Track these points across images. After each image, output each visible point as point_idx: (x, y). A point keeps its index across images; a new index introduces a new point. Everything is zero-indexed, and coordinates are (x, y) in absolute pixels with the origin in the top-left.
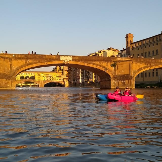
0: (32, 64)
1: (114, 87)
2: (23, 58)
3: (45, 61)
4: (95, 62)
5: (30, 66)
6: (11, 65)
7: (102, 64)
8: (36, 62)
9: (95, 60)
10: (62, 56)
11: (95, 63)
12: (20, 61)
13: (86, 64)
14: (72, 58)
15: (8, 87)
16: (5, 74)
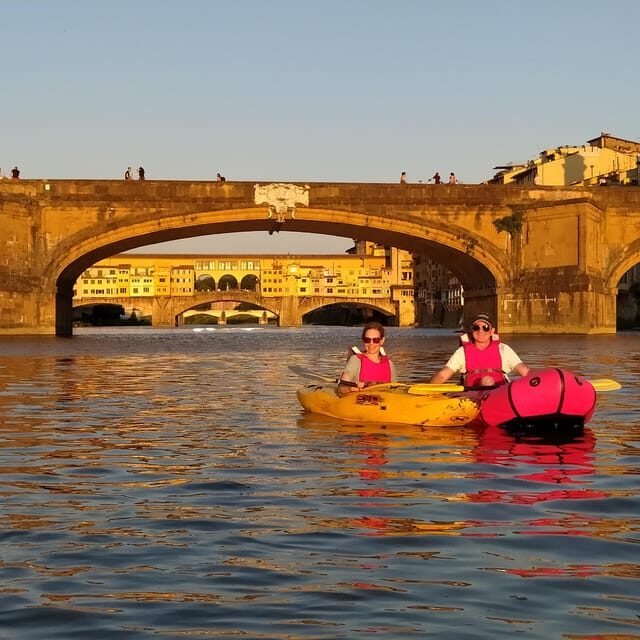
0: (126, 222)
1: (511, 325)
2: (86, 198)
3: (188, 208)
4: (417, 210)
5: (117, 231)
6: (35, 229)
7: (455, 219)
8: (144, 216)
9: (420, 202)
10: (263, 184)
11: (417, 214)
12: (75, 212)
13: (375, 218)
14: (307, 192)
15: (20, 325)
16: (8, 267)
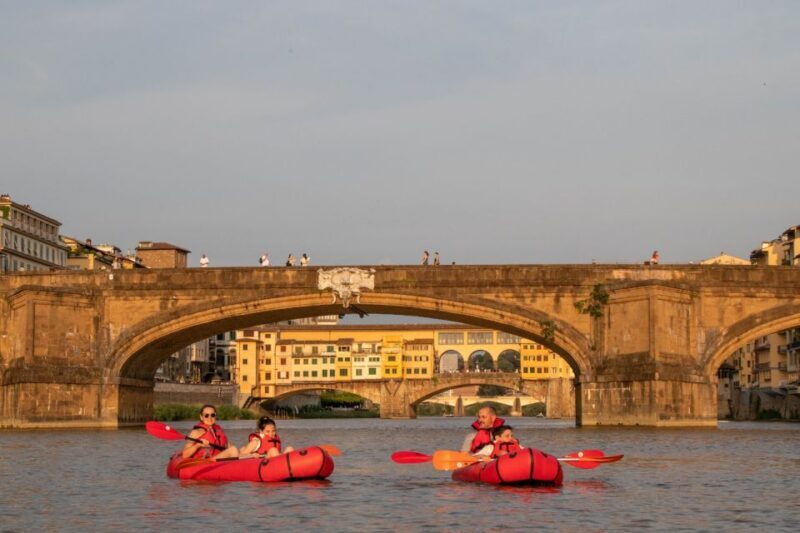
0: (188, 310)
2: (149, 288)
3: (250, 295)
4: (488, 292)
5: (180, 319)
6: (97, 320)
7: (532, 301)
8: (207, 304)
9: (494, 284)
10: (326, 269)
11: (491, 296)
12: (138, 302)
13: (446, 302)
14: (373, 276)
15: (78, 418)
16: (66, 360)
